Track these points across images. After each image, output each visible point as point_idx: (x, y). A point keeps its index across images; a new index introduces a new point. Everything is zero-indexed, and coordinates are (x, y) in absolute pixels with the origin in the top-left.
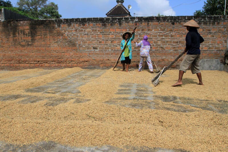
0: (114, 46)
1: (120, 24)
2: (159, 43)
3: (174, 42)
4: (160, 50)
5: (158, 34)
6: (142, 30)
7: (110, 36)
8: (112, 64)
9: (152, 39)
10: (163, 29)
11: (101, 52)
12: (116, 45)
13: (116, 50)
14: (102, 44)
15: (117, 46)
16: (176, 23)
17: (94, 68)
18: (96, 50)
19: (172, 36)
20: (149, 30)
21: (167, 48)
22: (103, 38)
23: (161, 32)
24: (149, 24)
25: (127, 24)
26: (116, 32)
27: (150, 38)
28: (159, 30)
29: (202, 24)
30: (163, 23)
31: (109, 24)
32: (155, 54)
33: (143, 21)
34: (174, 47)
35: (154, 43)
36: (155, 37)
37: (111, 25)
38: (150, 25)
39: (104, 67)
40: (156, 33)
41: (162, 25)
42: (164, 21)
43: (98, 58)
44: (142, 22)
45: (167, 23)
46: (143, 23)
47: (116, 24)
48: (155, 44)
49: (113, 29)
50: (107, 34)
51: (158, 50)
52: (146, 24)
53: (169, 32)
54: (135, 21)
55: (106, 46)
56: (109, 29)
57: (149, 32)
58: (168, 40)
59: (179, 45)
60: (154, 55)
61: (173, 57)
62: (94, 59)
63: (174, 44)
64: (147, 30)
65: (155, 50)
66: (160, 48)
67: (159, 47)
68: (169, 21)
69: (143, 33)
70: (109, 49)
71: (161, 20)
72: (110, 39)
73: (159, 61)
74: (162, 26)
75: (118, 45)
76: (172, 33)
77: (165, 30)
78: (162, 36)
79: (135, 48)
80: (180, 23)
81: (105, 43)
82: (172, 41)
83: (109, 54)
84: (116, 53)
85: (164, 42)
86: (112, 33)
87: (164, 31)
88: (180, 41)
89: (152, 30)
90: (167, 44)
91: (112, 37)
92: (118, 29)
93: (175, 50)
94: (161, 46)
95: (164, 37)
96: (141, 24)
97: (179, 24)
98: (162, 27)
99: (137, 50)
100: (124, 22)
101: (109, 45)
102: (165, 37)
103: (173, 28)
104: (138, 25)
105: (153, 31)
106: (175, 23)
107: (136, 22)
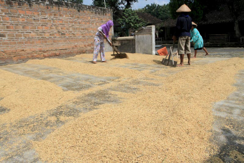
0: (27, 32)
1: (30, 5)
2: (71, 29)
3: (82, 29)
4: (73, 36)
5: (69, 21)
6: (55, 15)
7: (20, 20)
8: (28, 55)
9: (64, 25)
10: (72, 15)
11: (12, 41)
12: (29, 31)
13: (30, 37)
14: (11, 30)
15: (30, 33)
16: (81, 11)
17: (5, 63)
18: (3, 38)
19: (79, 23)
20: (60, 15)
21: (77, 34)
22: (10, 22)
23: (71, 19)
24: (60, 9)
25: (37, 5)
26: (27, 14)
27: (63, 24)
28: (69, 17)
29: (97, 14)
31: (15, 3)
32: (69, 41)
33: (54, 4)
34: (82, 34)
35: (67, 29)
36: (66, 23)
37: (19, 4)
38: (61, 10)
39: (19, 61)
40: (67, 19)
41: (71, 11)
42: (72, 8)
43: (9, 49)
44: (53, 6)
45: (74, 10)
46: (54, 7)
47: (25, 5)
48: (67, 31)
49: (22, 10)
50: (16, 16)
51: (71, 37)
52: (57, 8)
53: (77, 19)
54: (46, 4)
55: (17, 32)
56: (18, 10)
57: (61, 18)
58: (77, 27)
59: (85, 31)
60: (69, 42)
61: (82, 43)
62: (3, 50)
63: (82, 31)
64: (59, 16)
65: (69, 37)
66: (72, 34)
67: (71, 33)
68: (76, 8)
69: (56, 18)
70: (21, 36)
71: (69, 6)
72: (20, 23)
73: (73, 47)
74: (71, 12)
75: (32, 32)
76: (79, 20)
77: (74, 16)
78: (72, 22)
79: (50, 35)
80: (83, 11)
81: (15, 28)
82: (80, 27)
83: (23, 43)
84: (31, 41)
85: (74, 29)
86: (22, 15)
87: (73, 18)
88: (85, 28)
89: (63, 16)
90: (77, 31)
91: (23, 21)
92: (29, 12)
93: (84, 37)
94: (73, 33)
95: (74, 24)
96: (53, 8)
97: (83, 12)
98: (71, 14)
99: (52, 37)
100: (34, 3)
101: (20, 31)
102: (74, 23)
103: (80, 15)
104: (49, 8)
106: (80, 11)
107: (47, 5)
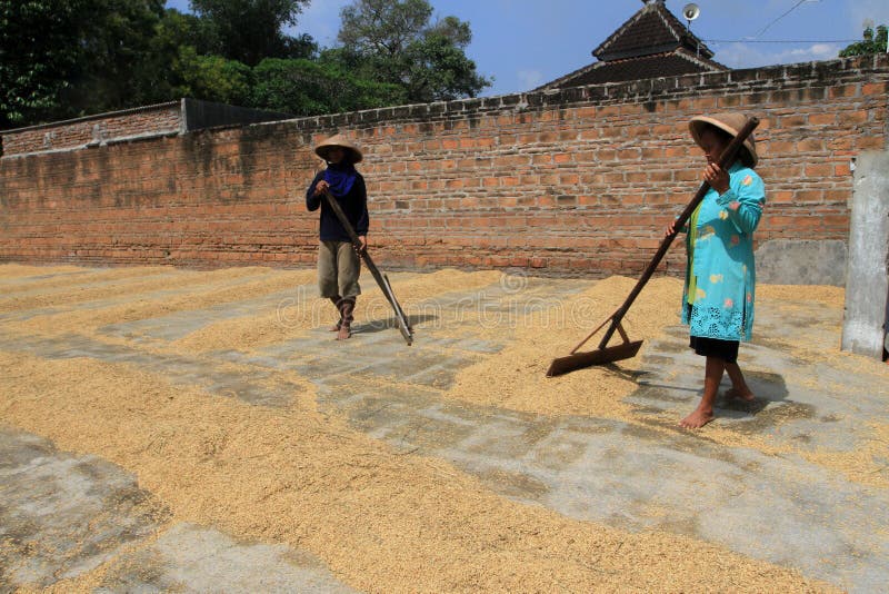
0: (455, 196)
1: (473, 123)
2: (601, 181)
3: (654, 177)
4: (605, 205)
5: (598, 149)
6: (543, 138)
7: (444, 165)
8: (450, 255)
9: (575, 166)
10: (614, 130)
11: (419, 218)
12: (461, 193)
13: (462, 208)
14: (421, 191)
15: (464, 196)
16: (663, 103)
18: (404, 211)
19: (646, 154)
20: (564, 137)
21: (629, 198)
22: (421, 172)
23: (607, 142)
24: (565, 117)
25: (493, 120)
26: (462, 148)
27: (570, 163)
28: (598, 136)
29: (768, 101)
30: (614, 108)
31: (439, 124)
32: (586, 221)
33: (545, 105)
34: (657, 196)
35: (584, 181)
36: (586, 160)
37: (447, 127)
38: (569, 119)
39: (428, 266)
40: (588, 146)
41: (610, 115)
42: (617, 102)
43: (411, 238)
44: (541, 109)
45: (629, 106)
46: (545, 114)
47: (462, 124)
48: (586, 187)
49: (452, 140)
50: (435, 156)
51: (596, 207)
52: (556, 114)
53: (636, 139)
54: (518, 109)
55: (432, 196)
56: (442, 140)
57: (565, 145)
58: (631, 169)
59: (674, 185)
60: (585, 226)
61: (651, 233)
62: (399, 238)
63: (655, 185)
64: (559, 138)
65: (589, 208)
66: (606, 199)
67: (599, 196)
68: (637, 97)
69: (545, 148)
70: (440, 206)
71: (607, 98)
72: (443, 175)
73: (601, 246)
74: (611, 119)
75: (467, 194)
76: (645, 143)
77: (622, 132)
78: (611, 155)
79: (520, 201)
80: (677, 103)
81: (431, 187)
82: (648, 171)
83: (442, 223)
84: (462, 219)
85: (619, 178)
86: (450, 153)
87: (619, 138)
88: (677, 173)
89: (575, 138)
90: (631, 184)
91: (450, 166)
92: (466, 141)
93: (661, 207)
94: (607, 192)
95: (617, 160)
96: (539, 116)
97: (673, 106)
98: (610, 124)
99: (526, 208)
100: (485, 113)
101: (440, 194)
102: (621, 158)
103: (653, 122)
104: (528, 120)
105: (579, 138)
106: (658, 105)
107: (521, 111)
